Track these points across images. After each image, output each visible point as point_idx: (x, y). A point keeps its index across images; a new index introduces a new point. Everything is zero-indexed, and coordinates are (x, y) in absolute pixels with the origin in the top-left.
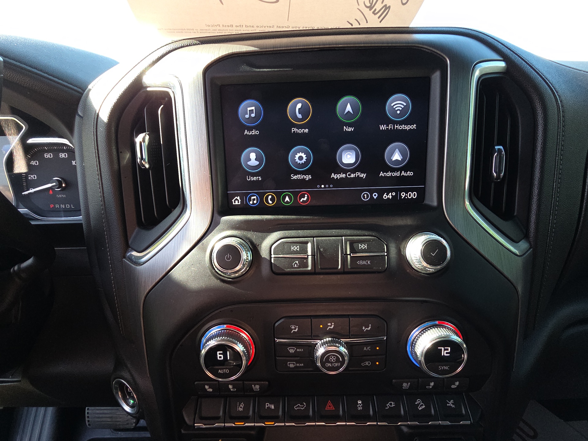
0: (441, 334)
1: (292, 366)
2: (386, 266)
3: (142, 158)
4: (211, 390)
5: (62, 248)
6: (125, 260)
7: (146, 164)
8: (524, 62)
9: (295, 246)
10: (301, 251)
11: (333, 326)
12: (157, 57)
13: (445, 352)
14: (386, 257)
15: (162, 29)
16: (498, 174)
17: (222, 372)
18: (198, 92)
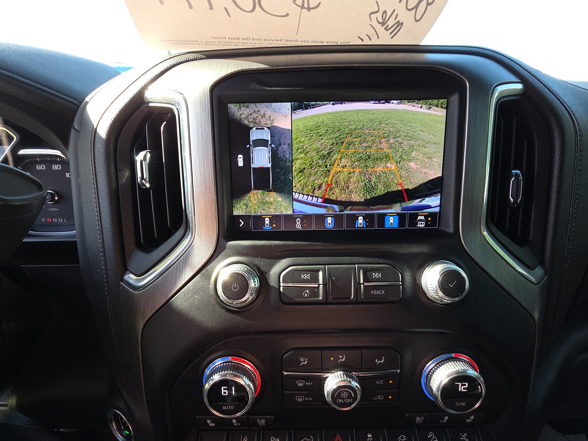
0: (459, 369)
1: (300, 400)
2: (401, 296)
3: (142, 178)
4: (213, 425)
5: (54, 265)
6: (123, 284)
7: (146, 183)
8: (542, 85)
9: (305, 275)
10: (312, 279)
11: (344, 359)
12: (160, 71)
13: (462, 388)
14: (401, 286)
15: (165, 40)
16: (516, 199)
17: (227, 408)
18: (204, 110)
